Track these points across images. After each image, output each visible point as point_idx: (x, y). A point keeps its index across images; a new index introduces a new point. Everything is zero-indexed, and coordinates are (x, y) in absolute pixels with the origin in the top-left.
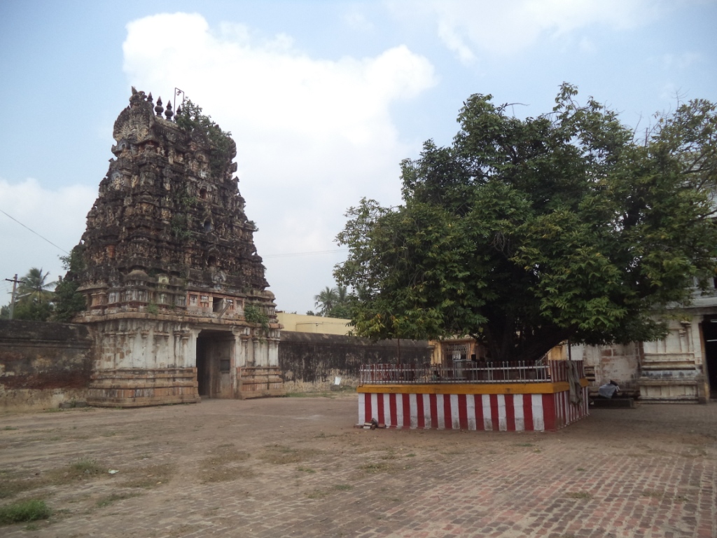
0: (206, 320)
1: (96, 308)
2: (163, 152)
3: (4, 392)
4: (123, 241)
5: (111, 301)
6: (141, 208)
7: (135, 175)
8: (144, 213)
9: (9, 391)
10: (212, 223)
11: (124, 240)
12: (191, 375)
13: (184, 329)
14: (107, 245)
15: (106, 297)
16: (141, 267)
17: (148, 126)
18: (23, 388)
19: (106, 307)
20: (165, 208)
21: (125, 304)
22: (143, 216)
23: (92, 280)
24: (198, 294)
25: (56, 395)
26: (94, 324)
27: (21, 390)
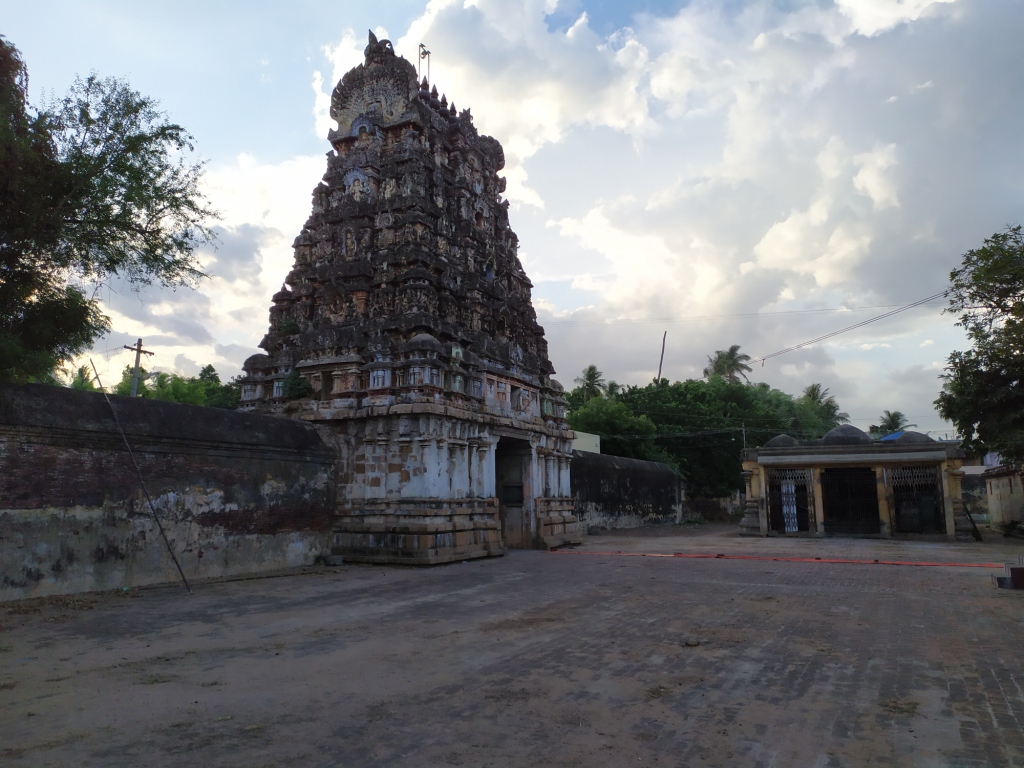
0: (506, 421)
1: (341, 396)
2: (428, 144)
3: (223, 540)
4: (384, 286)
5: (373, 386)
6: (415, 233)
7: (392, 178)
8: (418, 240)
9: (231, 538)
10: (495, 267)
11: (387, 283)
12: (490, 510)
13: (482, 435)
14: (353, 291)
15: (363, 378)
16: (429, 330)
17: (407, 98)
18: (250, 532)
19: (365, 395)
20: (441, 235)
21: (408, 389)
22: (418, 245)
23: (332, 348)
24: (495, 378)
25: (293, 545)
26: (339, 423)
27: (247, 537)
